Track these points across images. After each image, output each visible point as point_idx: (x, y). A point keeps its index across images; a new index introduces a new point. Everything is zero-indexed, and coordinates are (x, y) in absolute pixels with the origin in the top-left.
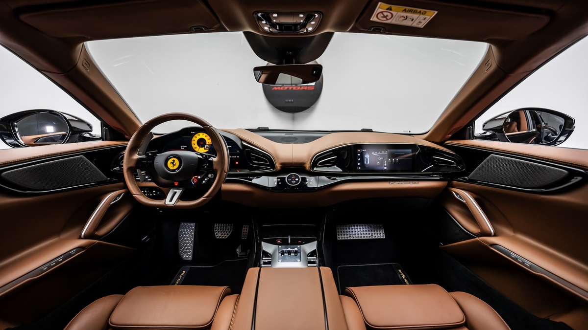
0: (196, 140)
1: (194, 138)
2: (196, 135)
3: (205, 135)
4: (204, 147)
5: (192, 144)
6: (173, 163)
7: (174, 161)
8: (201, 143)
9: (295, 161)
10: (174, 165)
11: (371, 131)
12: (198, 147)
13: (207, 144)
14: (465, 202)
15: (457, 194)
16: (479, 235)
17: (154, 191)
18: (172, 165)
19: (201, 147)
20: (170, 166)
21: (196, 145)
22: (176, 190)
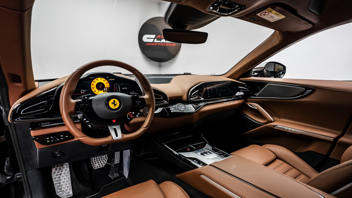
0: (95, 84)
1: (93, 83)
2: (95, 80)
3: (103, 79)
4: (103, 90)
5: (92, 88)
6: (114, 103)
7: (114, 101)
8: (100, 86)
9: (176, 95)
10: (115, 105)
11: (190, 74)
12: (97, 91)
13: (106, 87)
14: (257, 108)
15: (251, 105)
16: (265, 123)
17: (62, 136)
18: (113, 105)
19: (101, 90)
20: (112, 106)
21: (96, 89)
22: (114, 127)
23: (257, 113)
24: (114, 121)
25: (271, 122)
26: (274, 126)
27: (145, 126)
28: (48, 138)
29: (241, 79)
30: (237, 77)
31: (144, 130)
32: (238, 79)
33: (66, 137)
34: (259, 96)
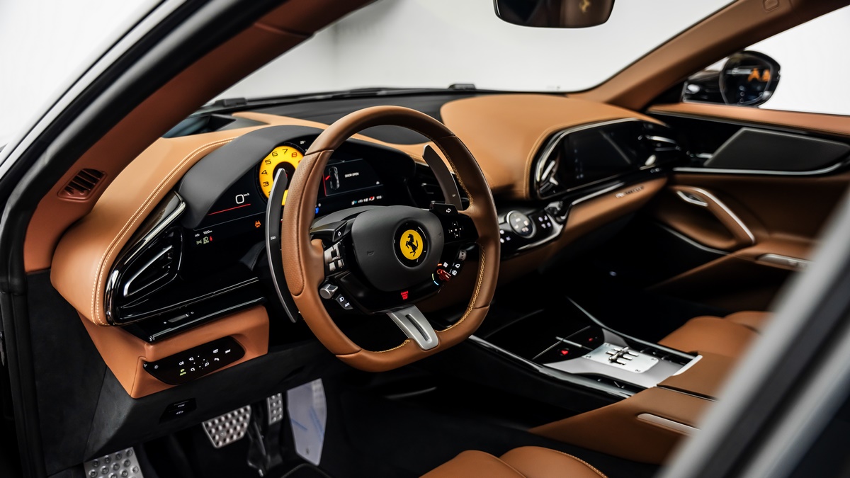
0: (270, 169)
1: (264, 166)
2: (270, 156)
3: (291, 151)
5: (262, 185)
7: (411, 236)
10: (414, 248)
14: (705, 205)
15: (687, 194)
16: (730, 250)
17: (215, 351)
20: (406, 252)
22: (404, 312)
23: (707, 219)
24: (405, 295)
25: (749, 244)
26: (758, 257)
27: (480, 304)
28: (183, 363)
29: (655, 109)
30: (641, 102)
31: (483, 313)
32: (643, 111)
33: (227, 352)
34: (714, 164)
